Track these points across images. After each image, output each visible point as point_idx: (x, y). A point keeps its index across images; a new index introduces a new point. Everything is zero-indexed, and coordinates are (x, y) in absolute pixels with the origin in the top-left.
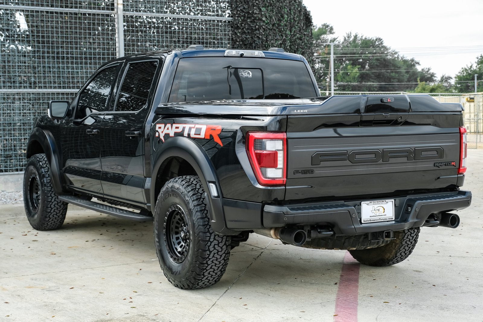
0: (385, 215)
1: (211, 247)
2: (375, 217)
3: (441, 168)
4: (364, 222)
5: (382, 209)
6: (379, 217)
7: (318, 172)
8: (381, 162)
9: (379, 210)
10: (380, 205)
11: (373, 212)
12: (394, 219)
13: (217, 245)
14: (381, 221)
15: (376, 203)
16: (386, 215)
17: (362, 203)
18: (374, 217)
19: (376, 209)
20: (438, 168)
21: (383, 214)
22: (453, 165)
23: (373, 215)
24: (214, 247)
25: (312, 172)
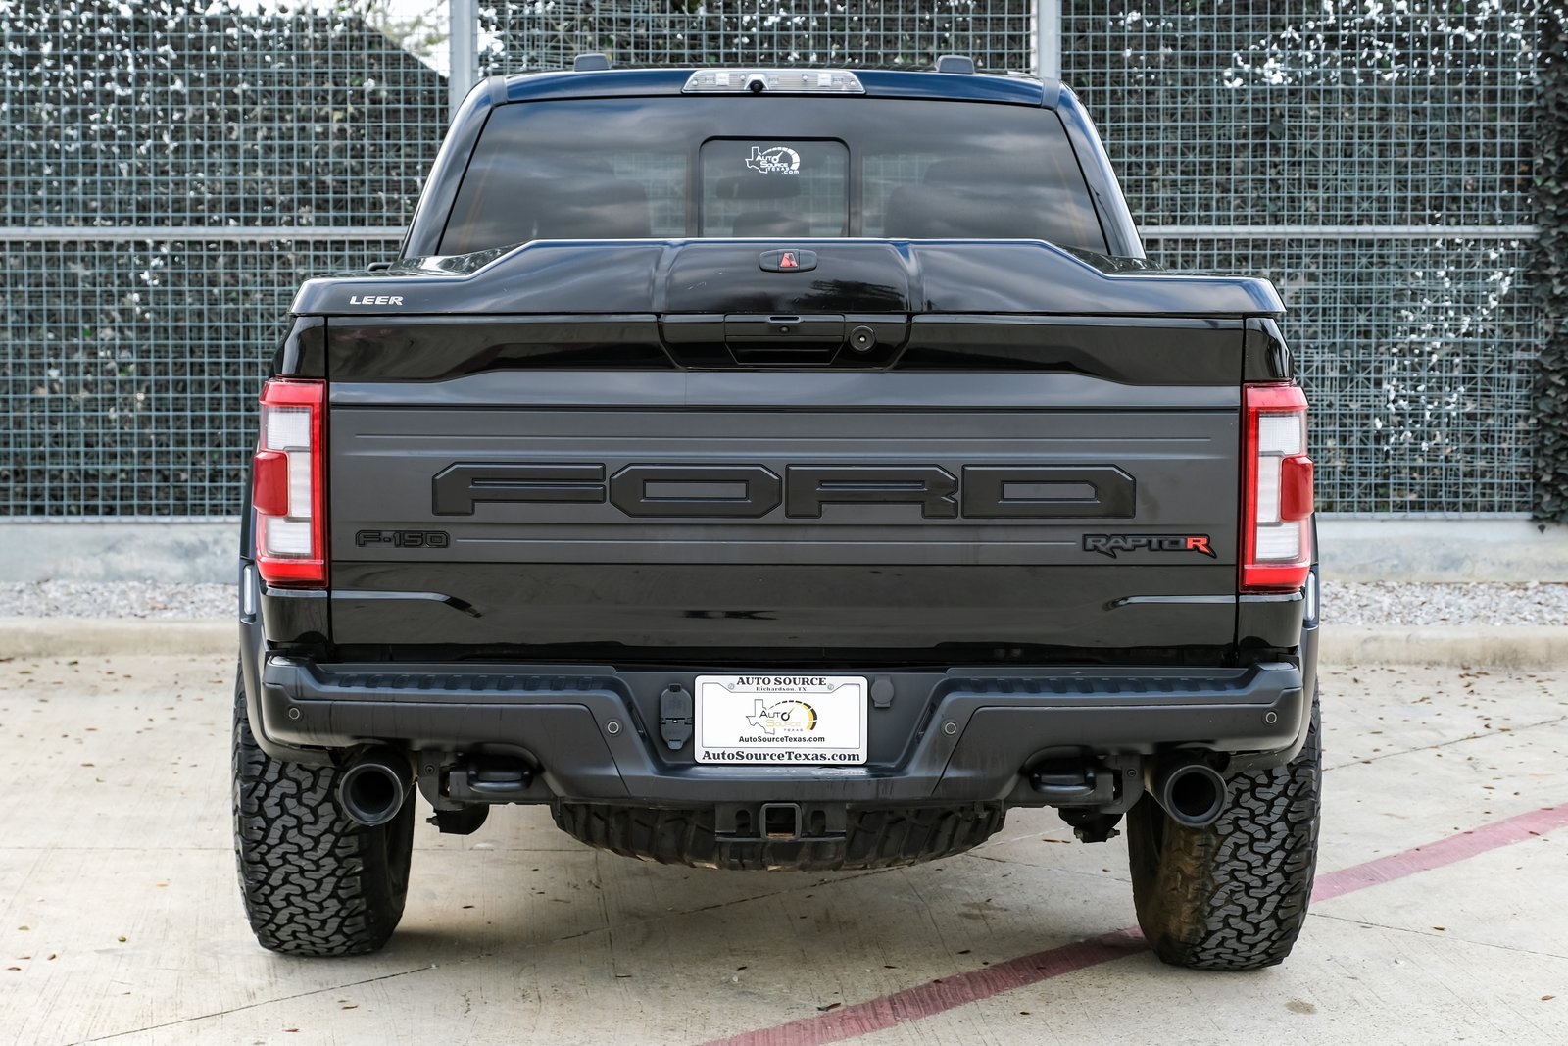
0: (816, 740)
1: (270, 802)
2: (767, 744)
3: (1122, 557)
4: (707, 761)
5: (801, 716)
6: (786, 744)
7: (467, 542)
8: (778, 515)
9: (785, 717)
10: (795, 697)
11: (753, 720)
12: (863, 759)
13: (292, 796)
14: (793, 761)
15: (772, 686)
16: (822, 739)
17: (700, 680)
18: (762, 744)
19: (771, 712)
20: (1107, 560)
21: (808, 734)
22: (1196, 548)
23: (757, 732)
24: (281, 804)
25: (441, 540)
